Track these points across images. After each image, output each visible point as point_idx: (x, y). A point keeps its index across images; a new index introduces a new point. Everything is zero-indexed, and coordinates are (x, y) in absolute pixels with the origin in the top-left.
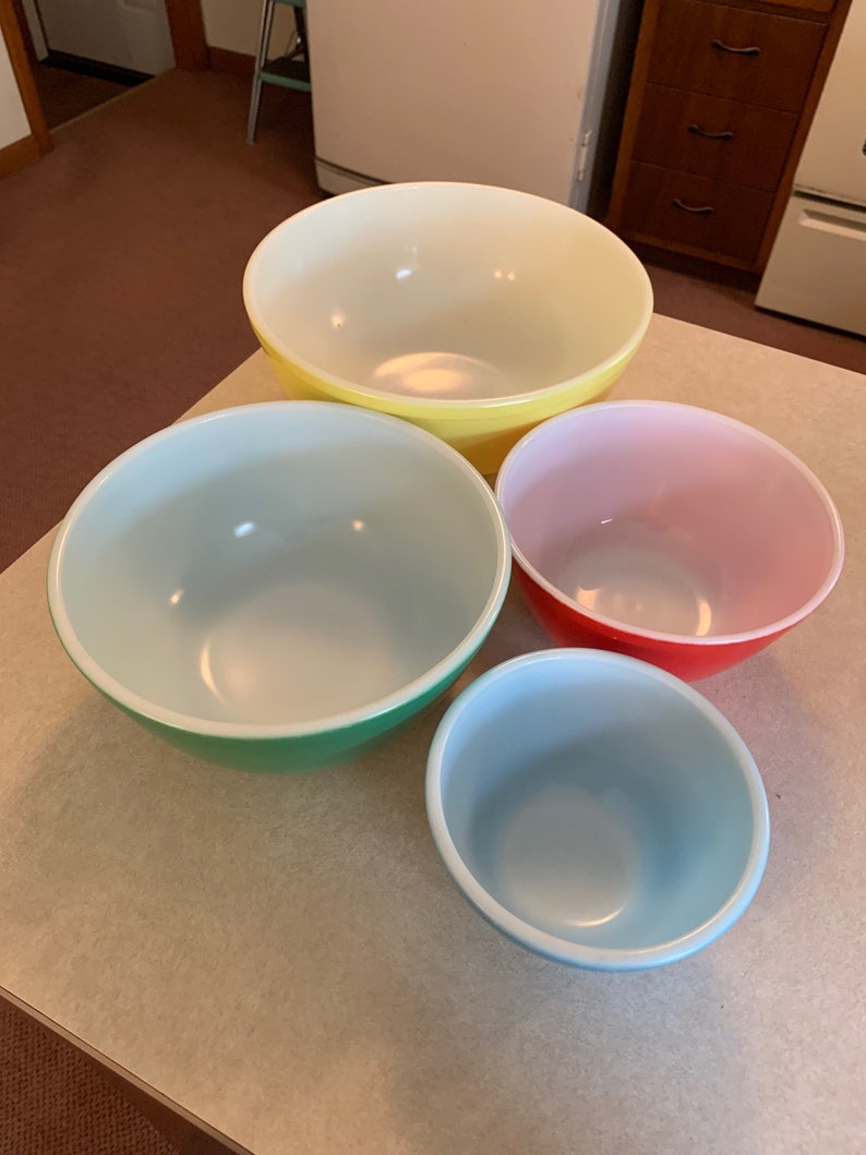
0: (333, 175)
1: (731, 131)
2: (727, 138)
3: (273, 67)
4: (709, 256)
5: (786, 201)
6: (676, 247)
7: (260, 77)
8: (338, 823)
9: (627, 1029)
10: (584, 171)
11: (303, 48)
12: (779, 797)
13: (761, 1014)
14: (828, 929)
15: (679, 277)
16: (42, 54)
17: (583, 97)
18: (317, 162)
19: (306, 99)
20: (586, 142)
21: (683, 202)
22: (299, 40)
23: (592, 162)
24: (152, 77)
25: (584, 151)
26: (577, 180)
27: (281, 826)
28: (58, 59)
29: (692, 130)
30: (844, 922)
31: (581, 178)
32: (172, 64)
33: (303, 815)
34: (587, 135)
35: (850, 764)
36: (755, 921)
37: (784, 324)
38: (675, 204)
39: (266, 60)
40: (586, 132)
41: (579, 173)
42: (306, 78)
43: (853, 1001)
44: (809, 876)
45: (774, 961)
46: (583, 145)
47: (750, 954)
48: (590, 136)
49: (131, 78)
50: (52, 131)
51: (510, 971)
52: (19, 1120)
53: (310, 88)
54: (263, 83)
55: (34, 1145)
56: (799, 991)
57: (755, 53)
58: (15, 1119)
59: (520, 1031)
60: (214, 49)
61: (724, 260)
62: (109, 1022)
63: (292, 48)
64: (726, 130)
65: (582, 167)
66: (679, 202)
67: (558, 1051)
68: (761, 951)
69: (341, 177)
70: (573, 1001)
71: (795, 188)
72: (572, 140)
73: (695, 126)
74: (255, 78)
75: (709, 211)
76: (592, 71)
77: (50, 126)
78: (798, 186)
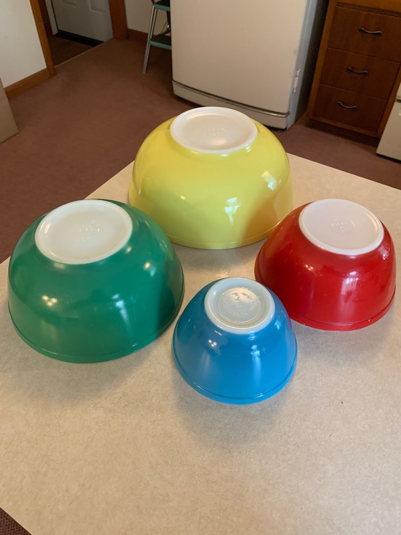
0: (180, 88)
1: (367, 70)
2: (365, 74)
3: (156, 38)
4: (355, 129)
5: (393, 104)
6: (339, 125)
7: (150, 43)
8: (126, 403)
9: (253, 516)
10: (296, 88)
11: (169, 30)
12: (342, 403)
13: (321, 514)
14: (359, 472)
15: (340, 139)
16: (55, 32)
17: (297, 53)
18: (173, 82)
19: (169, 53)
20: (298, 74)
21: (343, 103)
22: (168, 26)
23: (300, 84)
24: (102, 42)
25: (297, 78)
26: (293, 92)
27: (99, 402)
28: (62, 34)
29: (348, 70)
30: (368, 469)
31: (295, 91)
32: (112, 36)
33: (110, 397)
34: (298, 72)
35: (380, 388)
36: (323, 465)
37: (390, 162)
38: (339, 104)
39: (153, 35)
40: (298, 70)
41: (294, 89)
42: (170, 44)
43: (368, 510)
44: (353, 444)
45: (330, 487)
46: (296, 76)
47: (319, 482)
48: (300, 72)
49: (93, 43)
50: (55, 67)
51: (199, 482)
52: (7, 519)
53: (171, 48)
54: (151, 46)
55: (12, 531)
56: (342, 503)
57: (379, 34)
58: (5, 518)
59: (200, 513)
60: (131, 30)
61: (362, 131)
62: (6, 493)
63: (165, 30)
64: (364, 70)
65: (295, 86)
66: (341, 103)
67: (217, 524)
68: (324, 481)
69: (184, 89)
70: (228, 499)
71: (397, 98)
72: (290, 74)
73: (350, 68)
74: (148, 43)
75: (356, 108)
76: (301, 41)
77: (55, 64)
78: (399, 97)
